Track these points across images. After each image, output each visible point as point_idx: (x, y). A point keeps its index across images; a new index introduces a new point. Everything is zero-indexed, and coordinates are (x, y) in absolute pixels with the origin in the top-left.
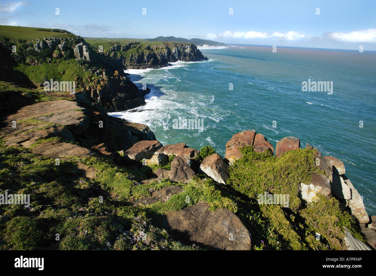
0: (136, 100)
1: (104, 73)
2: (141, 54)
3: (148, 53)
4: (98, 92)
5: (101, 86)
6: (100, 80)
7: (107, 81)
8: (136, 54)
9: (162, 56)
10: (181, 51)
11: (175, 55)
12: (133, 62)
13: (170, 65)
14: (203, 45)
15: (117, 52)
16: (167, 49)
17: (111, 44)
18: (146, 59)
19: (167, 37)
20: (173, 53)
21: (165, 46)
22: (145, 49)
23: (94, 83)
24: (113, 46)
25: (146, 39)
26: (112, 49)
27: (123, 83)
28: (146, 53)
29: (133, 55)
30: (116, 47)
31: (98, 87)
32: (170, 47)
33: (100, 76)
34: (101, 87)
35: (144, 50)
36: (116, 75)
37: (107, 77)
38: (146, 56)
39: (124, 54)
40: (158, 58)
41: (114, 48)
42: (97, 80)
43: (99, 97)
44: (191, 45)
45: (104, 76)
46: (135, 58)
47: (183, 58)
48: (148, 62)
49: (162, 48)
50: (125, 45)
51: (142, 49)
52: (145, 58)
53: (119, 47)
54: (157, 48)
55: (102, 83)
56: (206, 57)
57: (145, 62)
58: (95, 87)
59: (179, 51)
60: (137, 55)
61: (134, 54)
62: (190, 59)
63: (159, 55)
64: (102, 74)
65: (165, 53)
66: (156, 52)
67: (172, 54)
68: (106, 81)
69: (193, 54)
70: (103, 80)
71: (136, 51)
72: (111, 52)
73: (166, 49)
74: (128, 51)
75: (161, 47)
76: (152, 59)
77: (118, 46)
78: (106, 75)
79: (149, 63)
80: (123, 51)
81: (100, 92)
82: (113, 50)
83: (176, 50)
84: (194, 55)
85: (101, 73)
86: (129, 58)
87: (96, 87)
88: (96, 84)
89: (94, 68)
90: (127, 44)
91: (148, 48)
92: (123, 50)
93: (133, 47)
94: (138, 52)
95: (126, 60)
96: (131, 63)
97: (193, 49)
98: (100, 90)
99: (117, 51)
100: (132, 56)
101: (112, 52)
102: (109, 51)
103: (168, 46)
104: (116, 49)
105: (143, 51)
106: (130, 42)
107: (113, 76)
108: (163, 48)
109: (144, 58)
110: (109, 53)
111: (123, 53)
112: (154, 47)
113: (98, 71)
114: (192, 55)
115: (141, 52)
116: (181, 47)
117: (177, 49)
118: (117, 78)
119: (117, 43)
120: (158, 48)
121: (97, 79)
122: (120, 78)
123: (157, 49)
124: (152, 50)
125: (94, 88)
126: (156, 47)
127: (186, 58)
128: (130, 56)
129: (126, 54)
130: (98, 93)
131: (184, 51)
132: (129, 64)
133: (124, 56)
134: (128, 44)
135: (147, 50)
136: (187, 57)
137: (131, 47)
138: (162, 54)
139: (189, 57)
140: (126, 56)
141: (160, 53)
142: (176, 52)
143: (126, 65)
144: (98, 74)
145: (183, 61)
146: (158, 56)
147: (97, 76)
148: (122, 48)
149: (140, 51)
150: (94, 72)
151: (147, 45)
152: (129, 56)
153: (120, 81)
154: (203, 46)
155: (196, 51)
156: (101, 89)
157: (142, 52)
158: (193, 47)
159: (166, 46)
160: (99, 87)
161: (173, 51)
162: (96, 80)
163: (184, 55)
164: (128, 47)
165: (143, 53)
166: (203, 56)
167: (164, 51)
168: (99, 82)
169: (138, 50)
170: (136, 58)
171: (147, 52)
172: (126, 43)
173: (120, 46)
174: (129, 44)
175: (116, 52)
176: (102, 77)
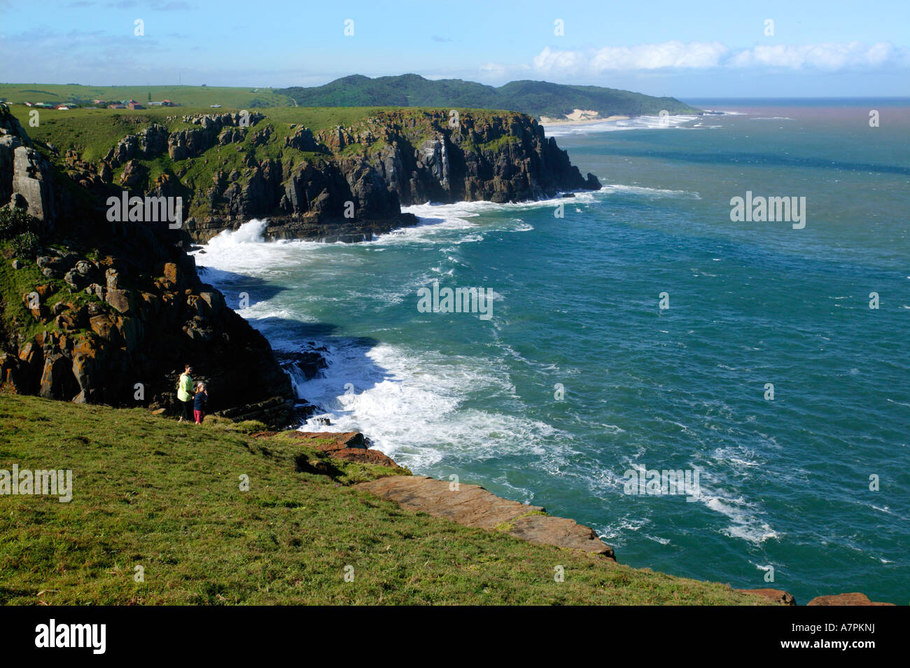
0: (265, 407)
1: (111, 276)
2: (267, 170)
3: (301, 163)
4: (77, 368)
5: (96, 341)
6: (93, 308)
7: (122, 315)
8: (245, 171)
9: (373, 179)
10: (462, 151)
11: (435, 169)
12: (226, 210)
13: (412, 221)
14: (571, 112)
15: (147, 163)
16: (395, 143)
17: (122, 123)
18: (294, 193)
19: (385, 80)
20: (424, 160)
21: (383, 129)
22: (287, 145)
23: (61, 326)
24: (131, 130)
25: (281, 91)
26: (123, 146)
27: (200, 324)
28: (292, 164)
29: (226, 175)
30: (142, 139)
31: (80, 346)
32: (408, 132)
33: (89, 290)
34: (93, 347)
35: (281, 152)
36: (166, 285)
37: (126, 295)
38: (291, 179)
39: (184, 172)
40: (352, 190)
41: (135, 142)
42: (75, 311)
43: (82, 393)
44: (516, 118)
45: (111, 290)
46: (239, 188)
47: (473, 185)
48: (304, 207)
49: (371, 140)
50: (188, 130)
51: (274, 148)
52: (287, 190)
53: (158, 139)
54: (346, 140)
55: (98, 325)
56: (590, 175)
57: (289, 208)
58: (63, 344)
59: (454, 151)
60: (249, 173)
61: (234, 172)
62: (510, 187)
63: (358, 175)
64: (103, 282)
65: (382, 164)
66: (341, 159)
67: (419, 165)
68: (117, 313)
69: (523, 164)
70: (105, 310)
71: (244, 156)
72: (117, 165)
73: (390, 143)
74: (203, 159)
75: (364, 134)
76: (322, 196)
77: (152, 133)
78: (120, 284)
79: (308, 215)
80: (180, 155)
81: (85, 370)
82: (131, 152)
83: (438, 147)
84: (533, 167)
85: (97, 276)
86: (209, 192)
87: (70, 345)
88: (69, 328)
89: (63, 252)
90: (198, 122)
91: (305, 142)
92: (177, 152)
93: (228, 139)
94: (252, 162)
95: (194, 201)
96: (217, 213)
97: (526, 139)
98: (87, 362)
99: (149, 156)
100: (223, 183)
101: (125, 162)
102: (109, 159)
103: (396, 127)
104: (144, 148)
105: (280, 155)
106: (213, 112)
107: (152, 290)
108: (375, 140)
109: (282, 191)
110: (107, 169)
111: (177, 168)
112: (328, 133)
113: (81, 267)
114: (518, 169)
115: (266, 160)
116: (465, 132)
117: (442, 141)
118: (170, 300)
119: (152, 119)
120: (351, 138)
121: (77, 304)
122: (186, 297)
123: (342, 145)
124: (323, 150)
125: (57, 350)
126: (341, 134)
127: (492, 187)
128: (215, 179)
129: (192, 172)
130: (78, 376)
131: (479, 150)
132: (209, 219)
133: (184, 181)
134: (203, 121)
135: (296, 151)
136: (496, 179)
137: (221, 137)
138: (373, 170)
139: (507, 177)
140: (192, 181)
141: (364, 165)
142: (438, 153)
143: (193, 223)
144: (81, 282)
145: (474, 199)
146: (350, 180)
147: (73, 291)
148: (175, 143)
149: (262, 155)
150: (59, 270)
151: (299, 128)
152: (206, 181)
153: (185, 313)
154: (569, 116)
155: (538, 150)
156: (92, 354)
157: (272, 163)
158: (528, 130)
159: (389, 126)
160: (83, 346)
161: (427, 149)
162: (68, 312)
163: (478, 167)
164: (203, 140)
165: (276, 168)
166: (576, 169)
167: (380, 154)
168: (82, 321)
169: (253, 152)
170: (245, 188)
171: (297, 163)
172: (195, 120)
173: (165, 134)
174: (208, 121)
175: (141, 162)
176: (99, 294)
